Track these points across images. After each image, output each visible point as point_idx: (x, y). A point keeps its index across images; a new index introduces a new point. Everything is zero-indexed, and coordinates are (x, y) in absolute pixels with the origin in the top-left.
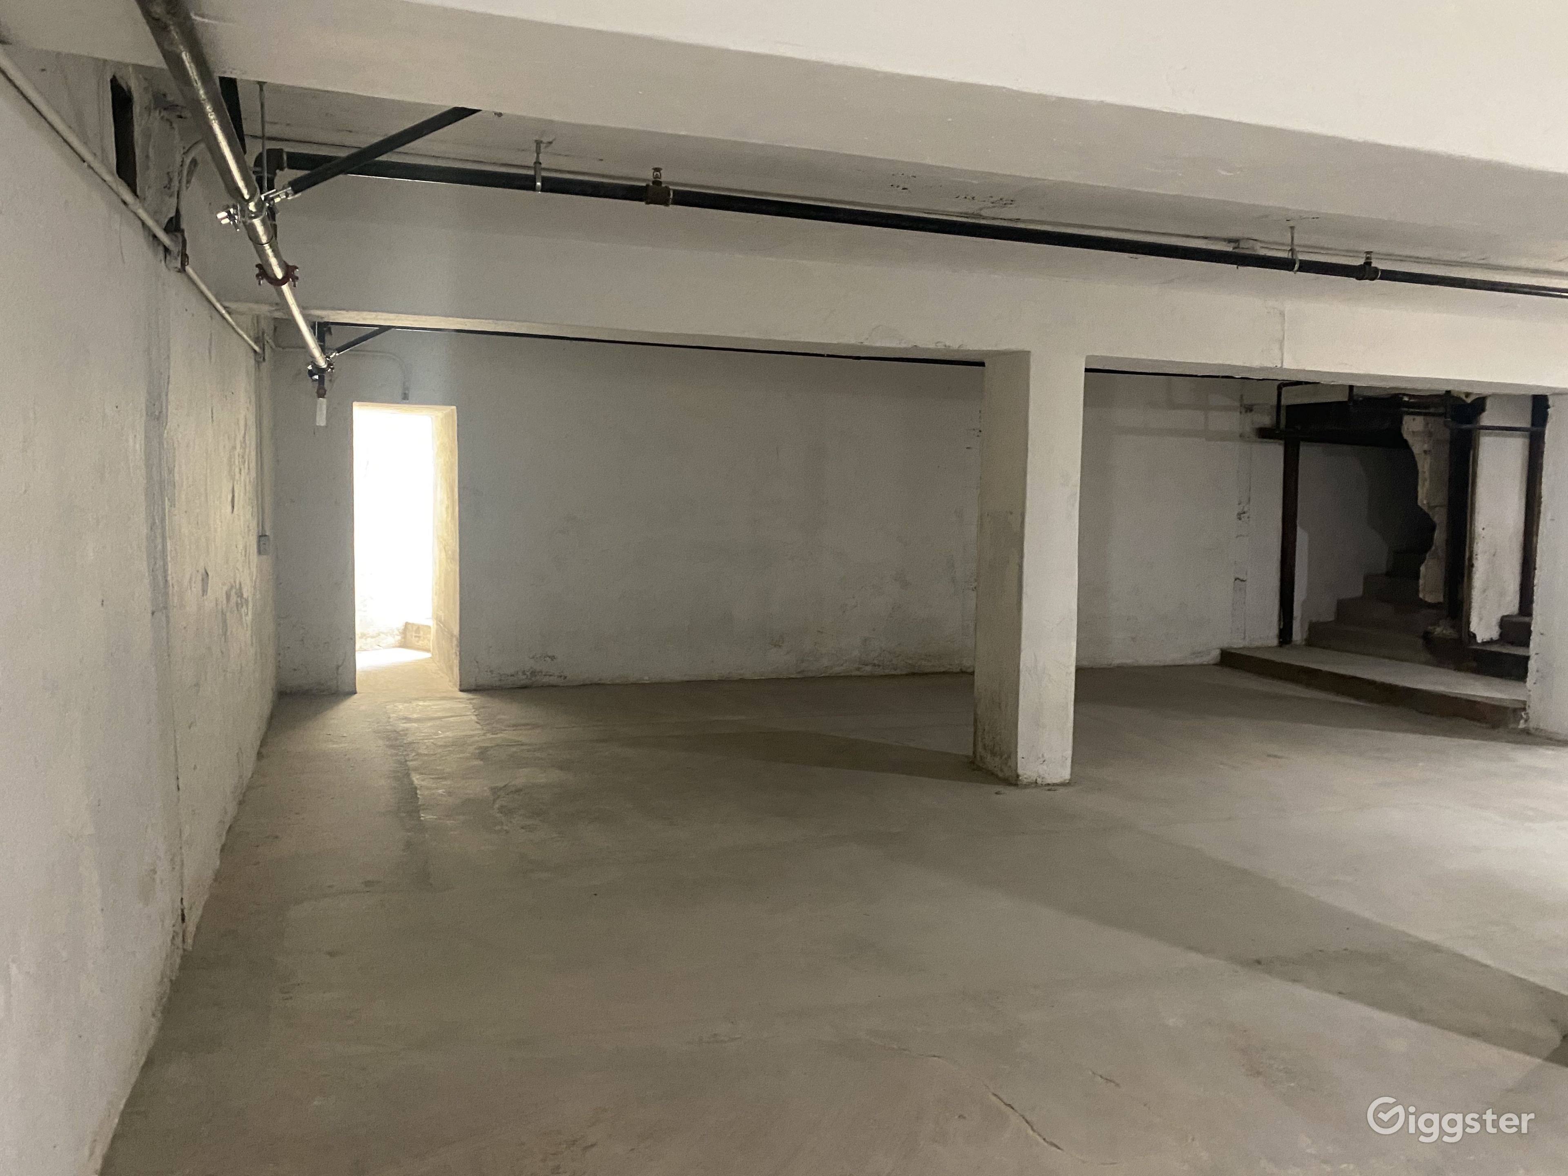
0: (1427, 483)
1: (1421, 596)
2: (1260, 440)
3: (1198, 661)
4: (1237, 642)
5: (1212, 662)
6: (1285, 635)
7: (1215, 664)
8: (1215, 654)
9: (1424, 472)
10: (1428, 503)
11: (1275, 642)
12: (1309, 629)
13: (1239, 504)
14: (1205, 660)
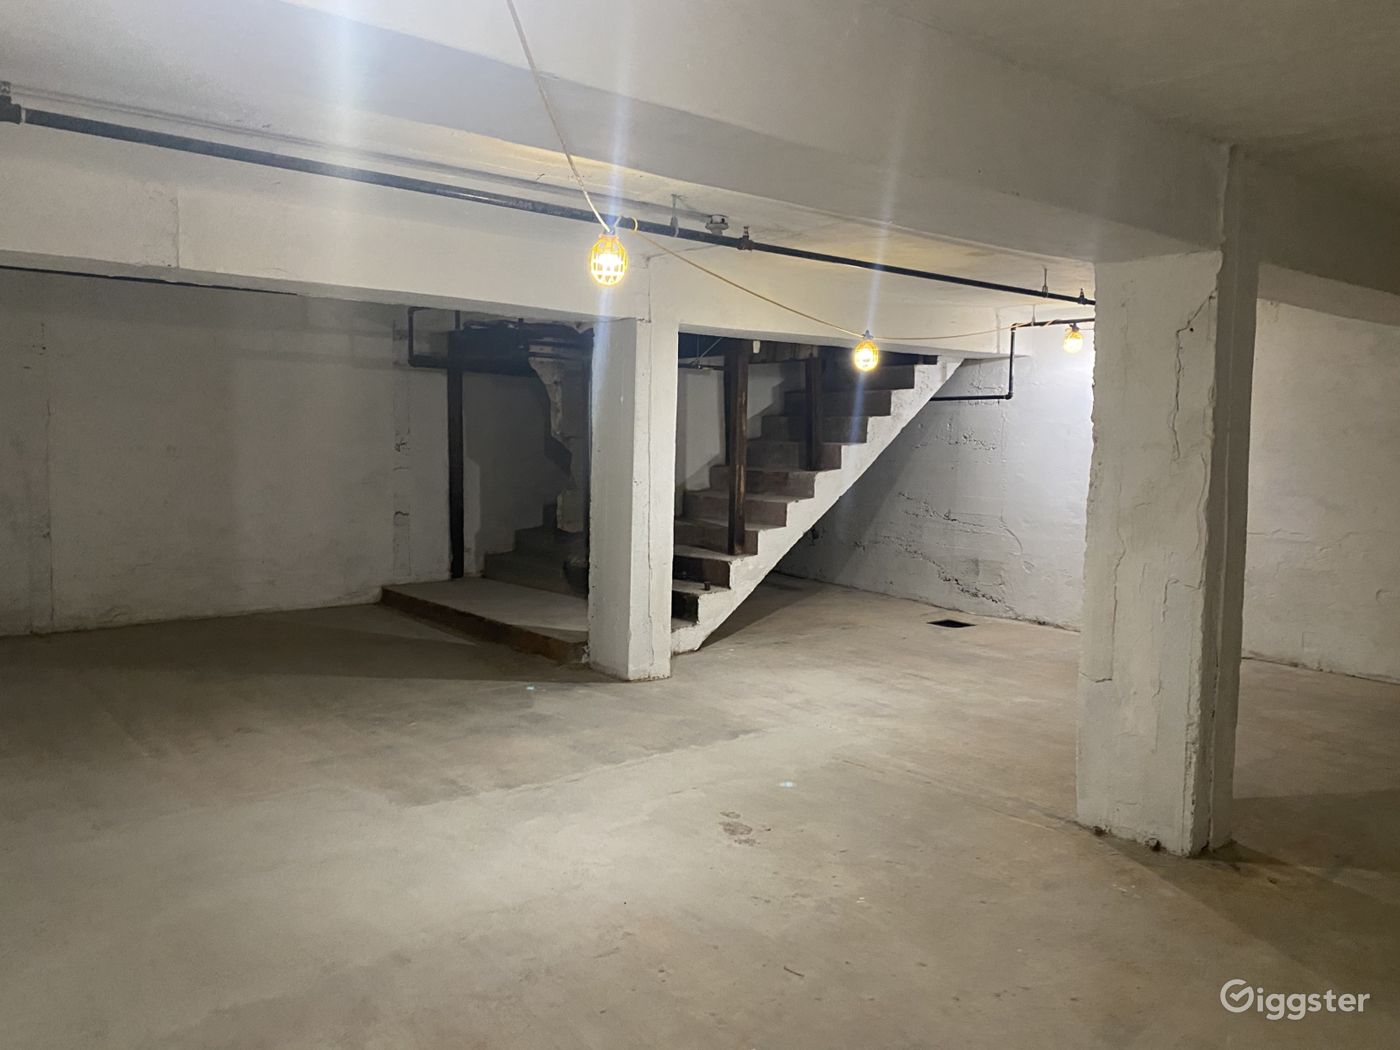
0: (560, 415)
1: (559, 526)
2: (412, 368)
3: (356, 601)
4: (399, 578)
5: (372, 601)
6: (457, 568)
7: (375, 604)
8: (376, 592)
9: (556, 404)
10: (561, 434)
11: (446, 575)
12: (486, 561)
13: (397, 434)
14: (363, 599)
